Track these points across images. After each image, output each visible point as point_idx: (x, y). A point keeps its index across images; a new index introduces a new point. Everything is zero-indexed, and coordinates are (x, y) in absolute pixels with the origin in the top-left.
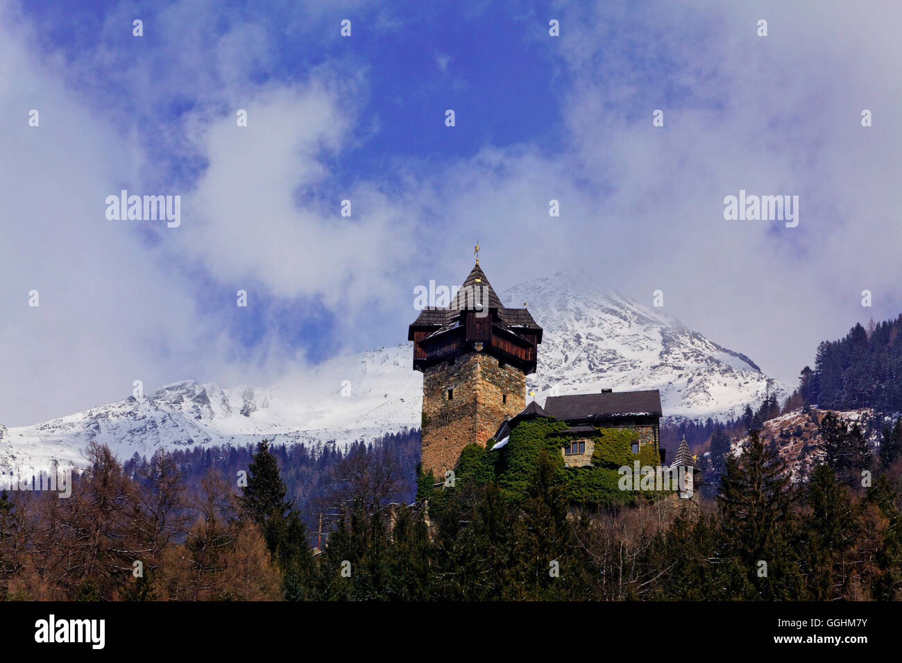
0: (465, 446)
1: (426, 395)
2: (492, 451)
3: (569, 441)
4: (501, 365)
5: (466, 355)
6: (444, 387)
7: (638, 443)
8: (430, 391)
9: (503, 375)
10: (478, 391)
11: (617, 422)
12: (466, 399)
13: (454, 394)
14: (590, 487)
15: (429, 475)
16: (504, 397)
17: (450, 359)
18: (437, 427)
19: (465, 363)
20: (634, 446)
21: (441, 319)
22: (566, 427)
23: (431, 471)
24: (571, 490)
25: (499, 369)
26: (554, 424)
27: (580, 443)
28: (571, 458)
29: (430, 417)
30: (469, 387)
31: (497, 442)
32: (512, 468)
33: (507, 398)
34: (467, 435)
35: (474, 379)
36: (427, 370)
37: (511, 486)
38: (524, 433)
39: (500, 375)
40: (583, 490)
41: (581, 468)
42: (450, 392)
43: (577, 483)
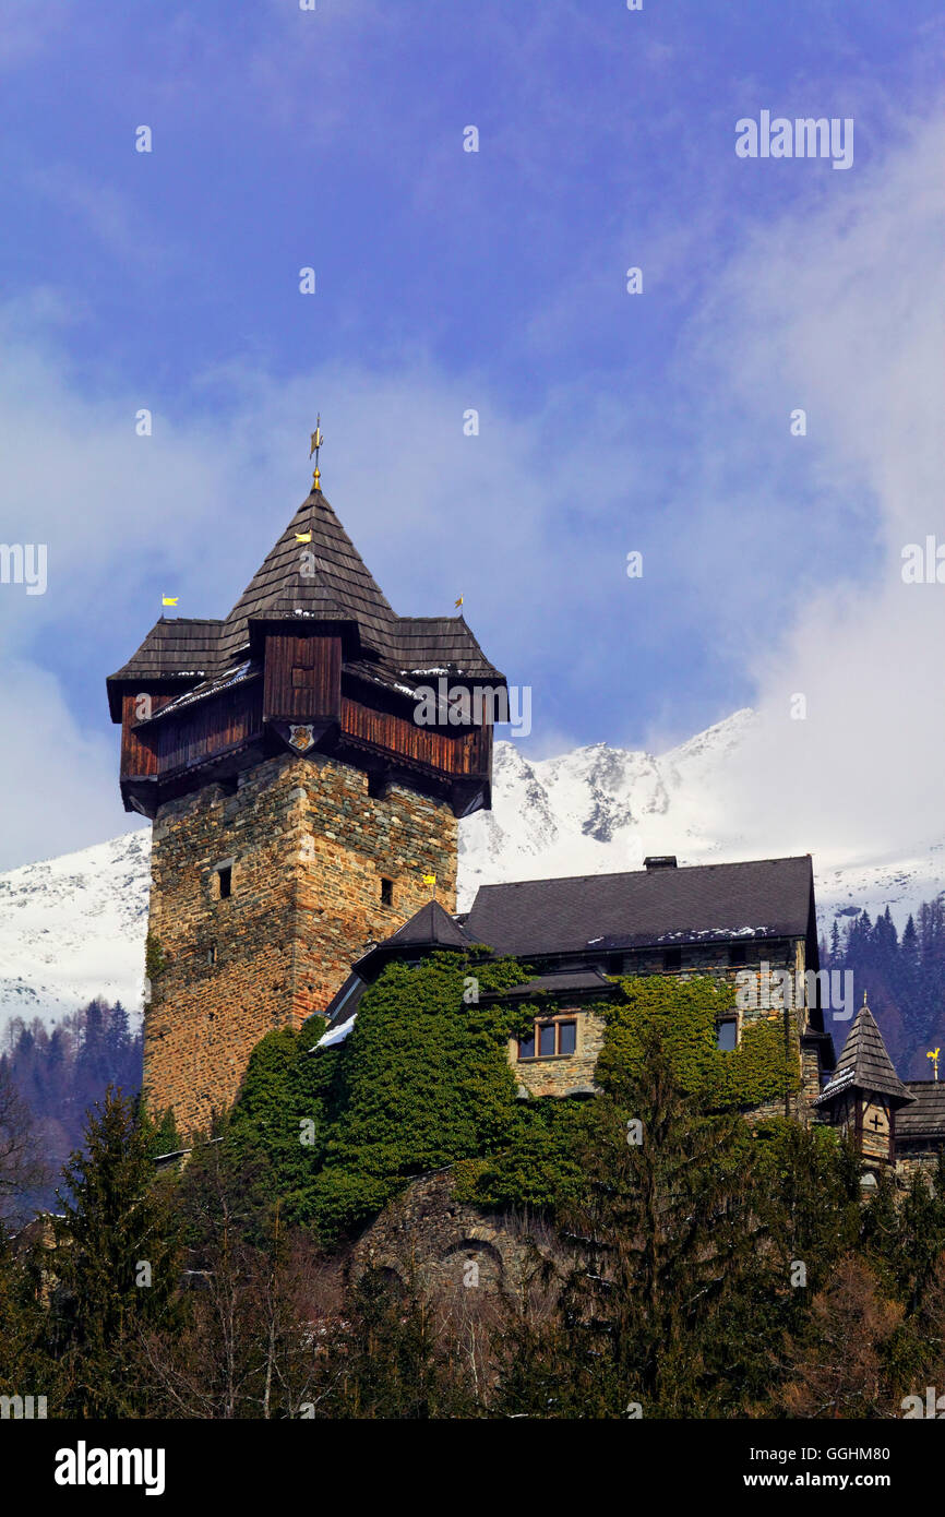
0: (262, 1036)
1: (160, 886)
2: (312, 1055)
3: (529, 1019)
4: (377, 791)
5: (269, 764)
6: (206, 860)
7: (734, 1020)
8: (169, 874)
9: (381, 819)
10: (299, 873)
11: (673, 957)
12: (267, 896)
13: (233, 883)
14: (568, 1158)
15: (164, 1127)
16: (387, 886)
17: (226, 777)
18: (188, 983)
19: (264, 786)
20: (725, 1027)
21: (203, 656)
22: (523, 977)
23: (170, 1113)
24: (513, 1169)
25: (371, 802)
26: (486, 968)
27: (562, 1024)
28: (535, 1068)
29: (168, 954)
30: (274, 859)
31: (331, 1027)
32: (361, 1105)
33: (397, 890)
34: (268, 1005)
35: (290, 835)
36: (161, 812)
37: (355, 1158)
38: (396, 998)
39: (372, 821)
40: (548, 1168)
41: (564, 1099)
42: (225, 875)
43: (530, 1147)
